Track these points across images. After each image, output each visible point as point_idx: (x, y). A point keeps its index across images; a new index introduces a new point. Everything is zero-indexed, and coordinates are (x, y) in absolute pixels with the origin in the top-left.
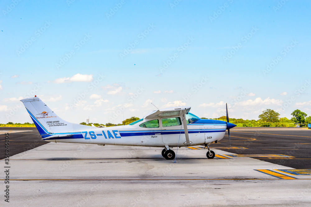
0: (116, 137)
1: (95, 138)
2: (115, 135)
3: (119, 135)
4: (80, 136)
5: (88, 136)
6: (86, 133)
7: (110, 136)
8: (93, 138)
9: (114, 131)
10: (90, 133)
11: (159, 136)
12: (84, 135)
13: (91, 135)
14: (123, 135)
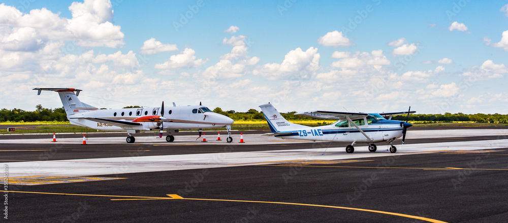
0: (320, 135)
1: (306, 135)
2: (319, 133)
3: (322, 133)
4: (296, 134)
5: (302, 134)
6: (301, 131)
7: (316, 134)
8: (305, 135)
9: (318, 130)
10: (303, 131)
11: (349, 134)
12: (299, 133)
13: (304, 133)
14: (324, 133)
